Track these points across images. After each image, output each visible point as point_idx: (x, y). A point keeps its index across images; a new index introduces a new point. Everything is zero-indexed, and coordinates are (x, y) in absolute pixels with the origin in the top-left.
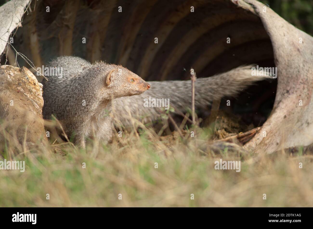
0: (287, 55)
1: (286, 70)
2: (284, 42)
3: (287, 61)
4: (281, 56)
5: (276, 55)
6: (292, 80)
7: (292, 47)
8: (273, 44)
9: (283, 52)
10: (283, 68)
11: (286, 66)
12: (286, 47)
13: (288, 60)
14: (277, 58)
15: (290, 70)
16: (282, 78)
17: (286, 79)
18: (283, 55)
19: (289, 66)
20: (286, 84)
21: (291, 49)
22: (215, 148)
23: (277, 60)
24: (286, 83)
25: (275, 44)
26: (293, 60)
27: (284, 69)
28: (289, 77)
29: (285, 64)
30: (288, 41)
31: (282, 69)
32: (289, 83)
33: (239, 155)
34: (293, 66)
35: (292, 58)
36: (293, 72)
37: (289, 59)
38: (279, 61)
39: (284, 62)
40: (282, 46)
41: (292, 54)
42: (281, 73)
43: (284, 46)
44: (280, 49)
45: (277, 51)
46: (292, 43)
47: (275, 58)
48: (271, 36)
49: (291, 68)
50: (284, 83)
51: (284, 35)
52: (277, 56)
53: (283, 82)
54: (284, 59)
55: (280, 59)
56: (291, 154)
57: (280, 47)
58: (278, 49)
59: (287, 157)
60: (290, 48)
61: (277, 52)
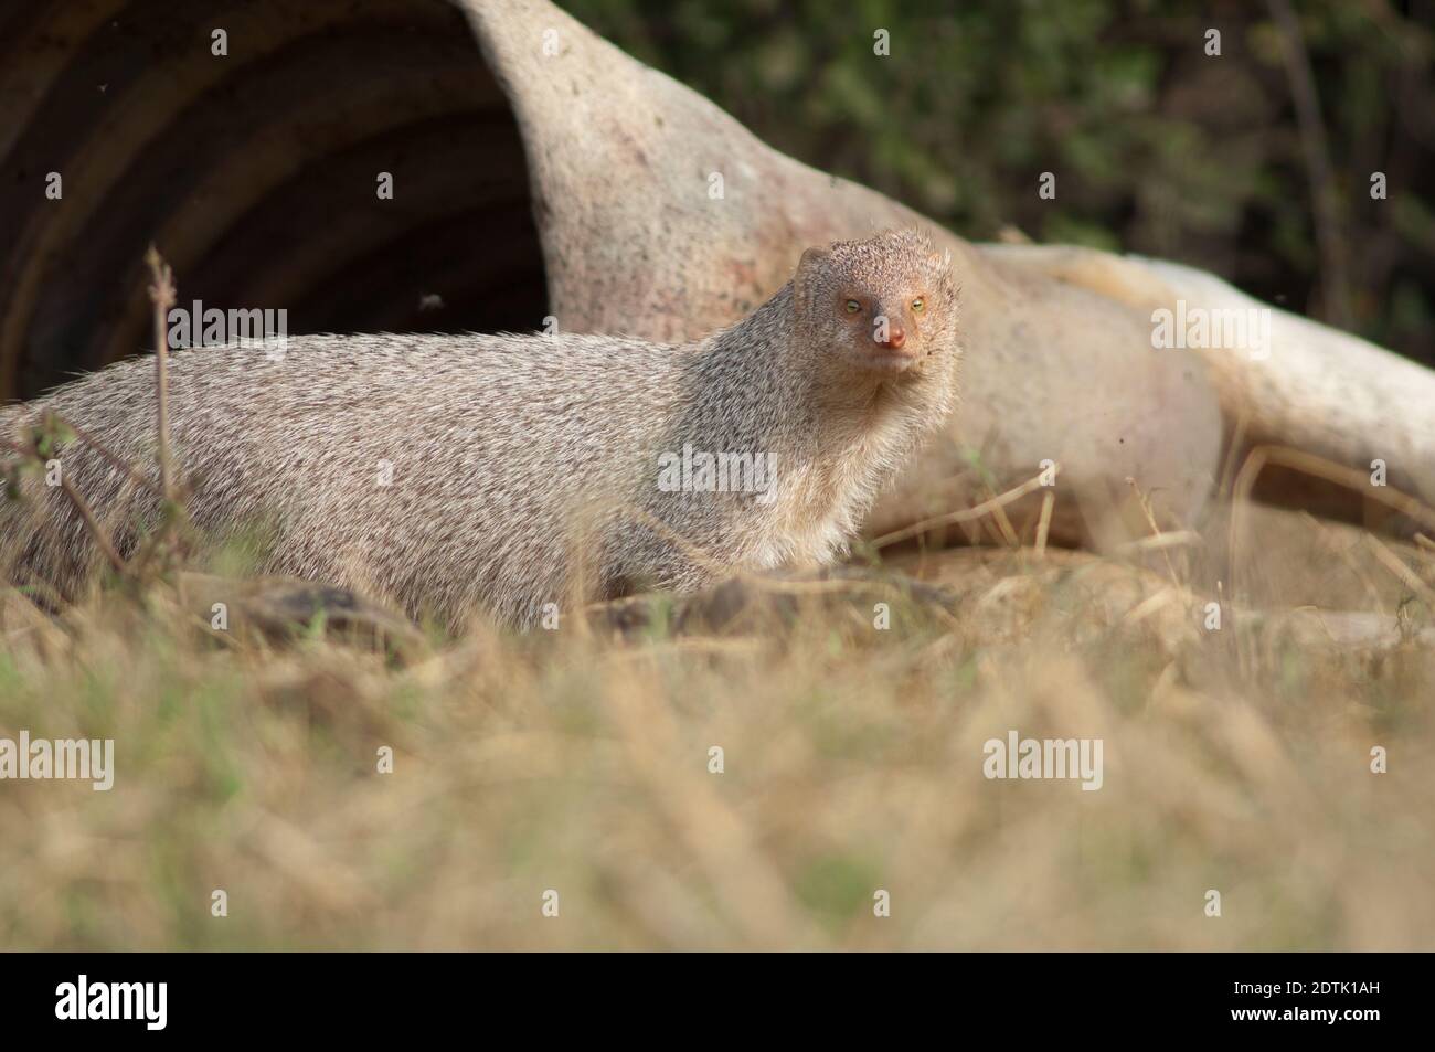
0: (588, 183)
1: (586, 249)
2: (577, 123)
3: (589, 208)
4: (563, 186)
5: (539, 183)
6: (616, 297)
7: (611, 146)
8: (526, 133)
9: (571, 165)
10: (573, 243)
11: (586, 231)
12: (583, 143)
13: (595, 205)
14: (547, 197)
15: (606, 251)
16: (569, 287)
17: (585, 292)
18: (569, 182)
19: (599, 230)
20: (586, 317)
21: (606, 155)
22: (268, 611)
23: (545, 207)
24: (585, 308)
25: (535, 131)
26: (618, 204)
27: (577, 243)
28: (599, 283)
29: (581, 222)
30: (592, 116)
31: (568, 247)
32: (601, 308)
33: (380, 643)
34: (618, 232)
35: (612, 197)
36: (619, 259)
37: (600, 200)
38: (555, 210)
39: (577, 215)
40: (566, 143)
41: (612, 175)
42: (565, 265)
43: (576, 141)
44: (555, 156)
45: (544, 162)
46: (608, 126)
47: (535, 194)
48: (515, 93)
49: (610, 240)
50: (578, 309)
51: (576, 92)
52: (546, 187)
53: (572, 305)
54: (576, 199)
55: (558, 202)
56: (618, 635)
57: (556, 147)
58: (548, 154)
59: (599, 649)
60: (601, 148)
61: (543, 169)
